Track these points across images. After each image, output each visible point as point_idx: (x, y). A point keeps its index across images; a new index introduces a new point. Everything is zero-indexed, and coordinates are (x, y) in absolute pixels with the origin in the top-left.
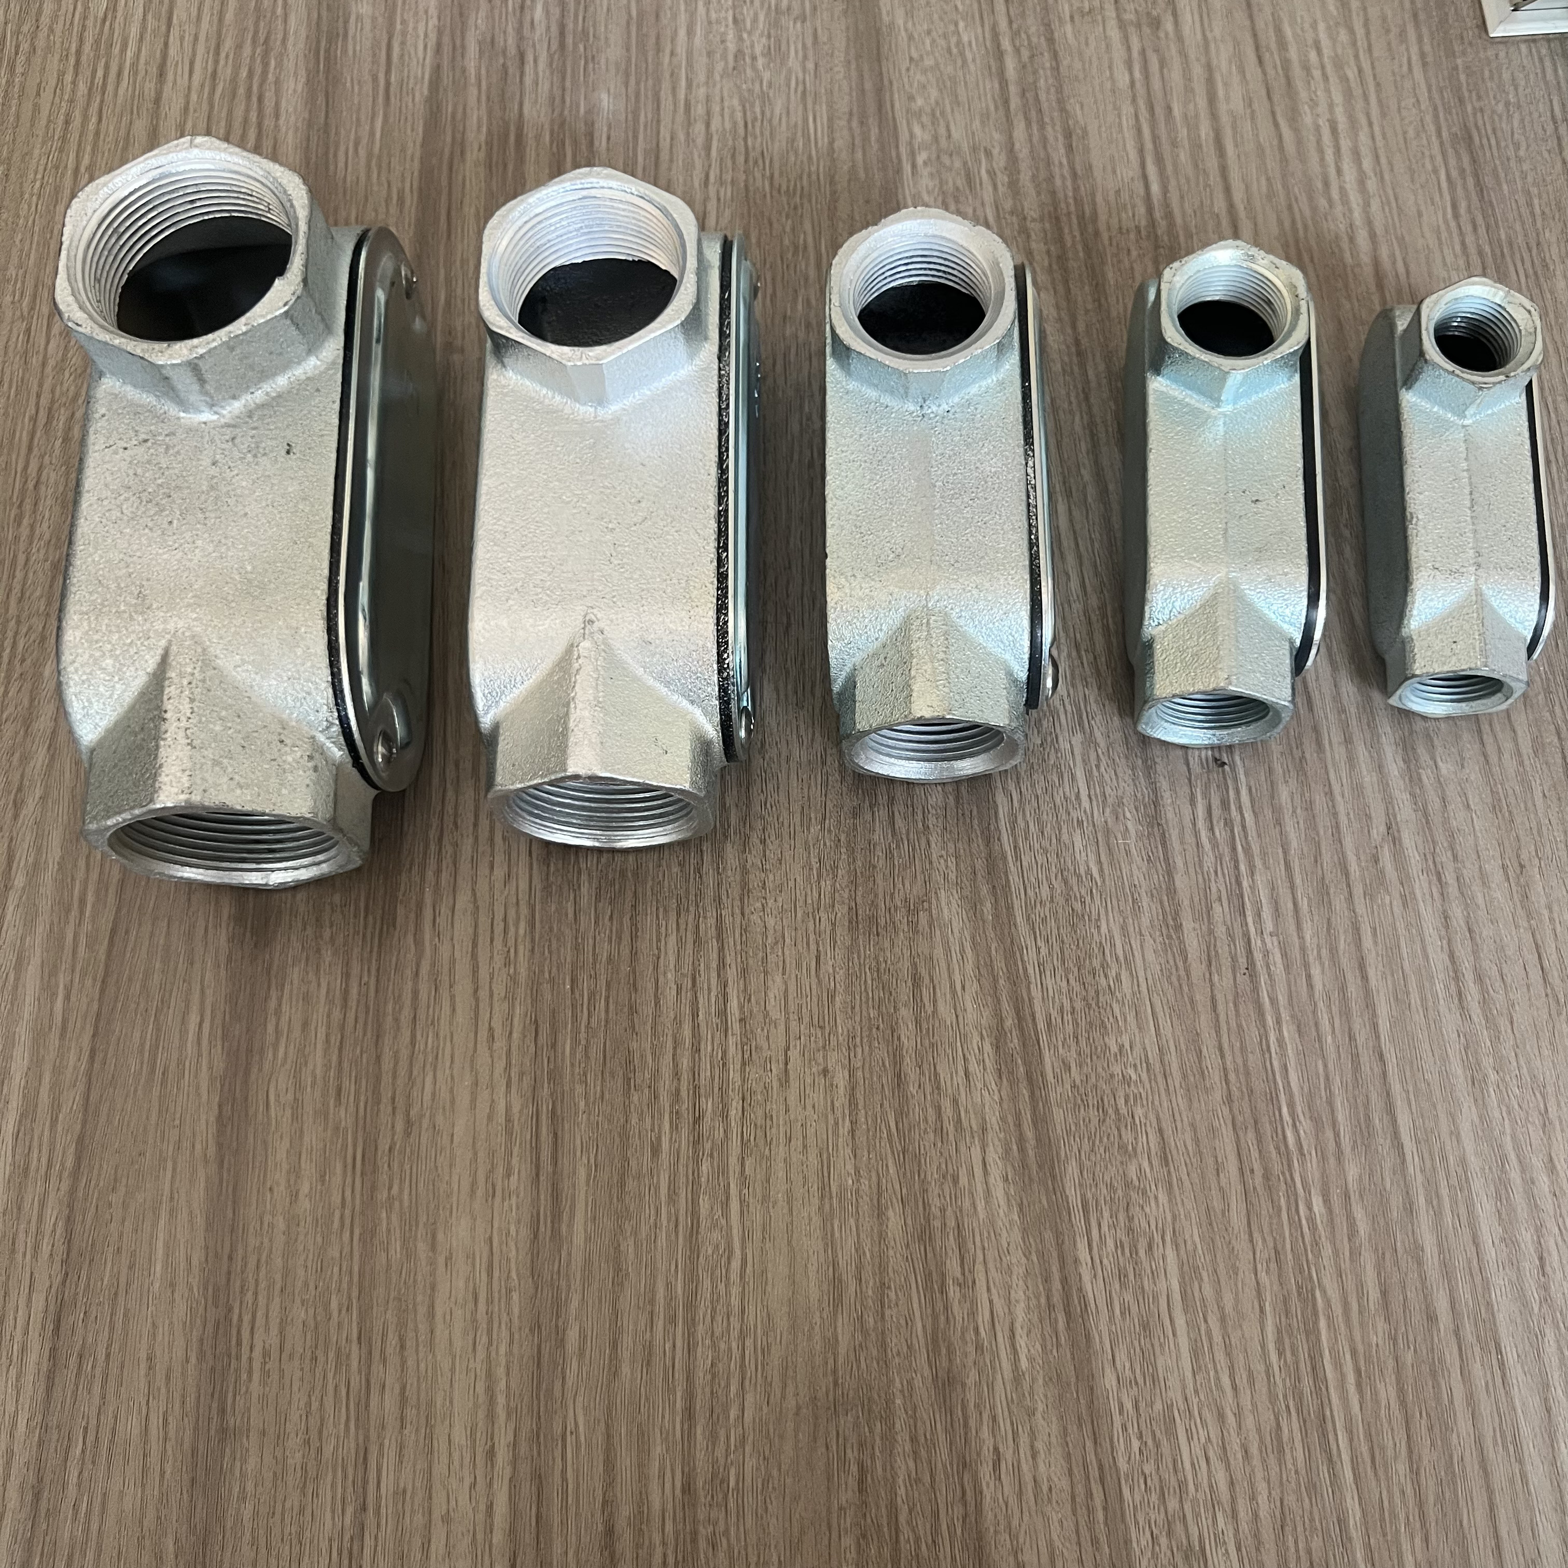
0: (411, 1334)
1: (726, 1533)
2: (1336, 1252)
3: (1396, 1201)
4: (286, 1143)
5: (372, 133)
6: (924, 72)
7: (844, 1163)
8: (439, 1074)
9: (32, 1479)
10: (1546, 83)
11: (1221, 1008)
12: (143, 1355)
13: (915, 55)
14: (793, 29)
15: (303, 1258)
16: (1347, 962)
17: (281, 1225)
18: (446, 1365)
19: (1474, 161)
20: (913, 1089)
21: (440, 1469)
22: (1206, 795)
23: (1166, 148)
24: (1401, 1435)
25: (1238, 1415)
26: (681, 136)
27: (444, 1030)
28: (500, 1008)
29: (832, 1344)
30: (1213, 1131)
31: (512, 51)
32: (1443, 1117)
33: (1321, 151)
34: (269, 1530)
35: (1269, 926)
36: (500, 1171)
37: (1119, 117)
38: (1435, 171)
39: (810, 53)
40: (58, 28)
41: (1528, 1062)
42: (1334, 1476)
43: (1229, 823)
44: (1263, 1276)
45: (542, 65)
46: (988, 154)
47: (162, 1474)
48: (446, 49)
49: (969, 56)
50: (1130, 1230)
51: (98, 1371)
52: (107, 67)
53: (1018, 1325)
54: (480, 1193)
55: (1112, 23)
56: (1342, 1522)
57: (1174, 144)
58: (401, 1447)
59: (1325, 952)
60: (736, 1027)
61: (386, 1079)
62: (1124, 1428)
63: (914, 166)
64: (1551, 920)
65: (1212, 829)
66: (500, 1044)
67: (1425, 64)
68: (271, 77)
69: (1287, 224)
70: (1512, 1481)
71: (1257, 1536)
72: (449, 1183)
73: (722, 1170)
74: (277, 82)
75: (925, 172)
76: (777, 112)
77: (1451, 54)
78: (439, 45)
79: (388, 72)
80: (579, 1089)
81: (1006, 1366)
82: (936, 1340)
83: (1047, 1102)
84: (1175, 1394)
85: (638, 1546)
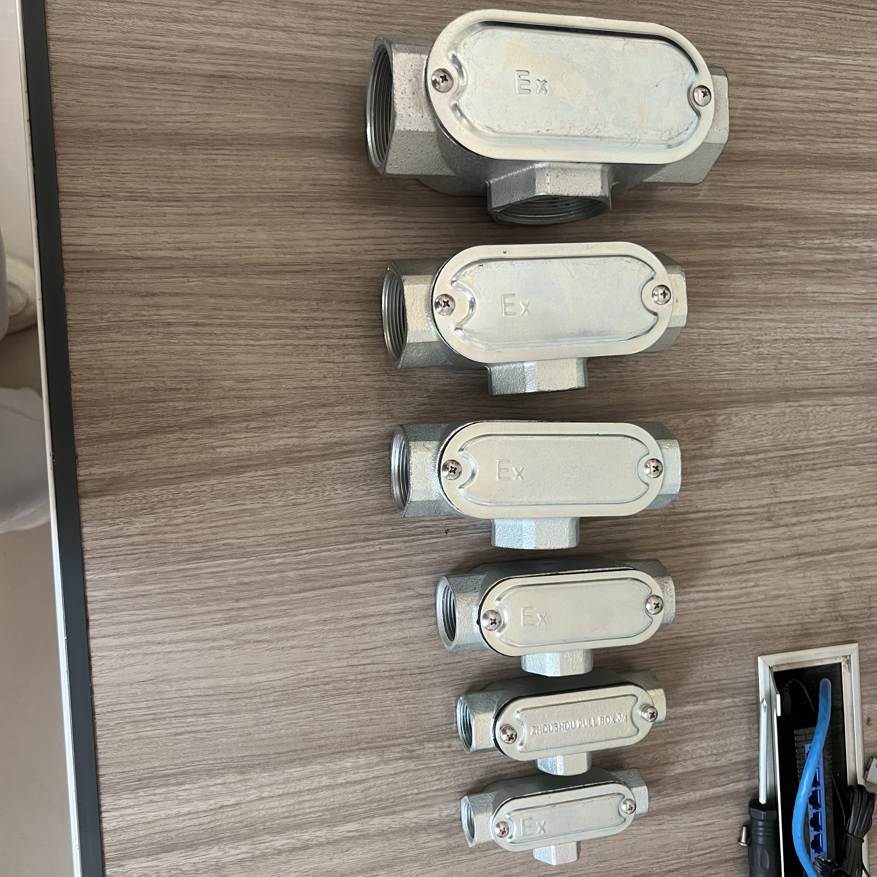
0: (223, 217)
1: (154, 339)
2: (260, 567)
3: (280, 590)
4: (294, 164)
5: (726, 182)
6: (749, 421)
7: (291, 384)
8: (322, 225)
9: (165, 70)
10: (737, 678)
11: (352, 528)
12: (212, 112)
13: (757, 417)
14: (771, 365)
15: (251, 173)
16: (370, 576)
17: (263, 164)
18: (212, 231)
19: (702, 647)
20: (319, 411)
21: (174, 230)
22: (434, 526)
23: (711, 521)
24: (195, 587)
25: (201, 528)
26: (722, 317)
27: (339, 226)
28: (348, 248)
29: (224, 378)
30: (305, 523)
31: (764, 242)
32: (311, 608)
33: (708, 585)
34: (150, 165)
35: (383, 547)
36: (285, 250)
37: (726, 502)
38: (698, 631)
39: (759, 372)
40: (783, 36)
41: (332, 642)
42: (179, 562)
43: (423, 534)
44: (252, 539)
45: (757, 255)
46: (710, 447)
47: (169, 122)
48: (766, 213)
49: (756, 440)
50: (268, 491)
51: (206, 94)
52: (762, 60)
53: (232, 448)
54: (277, 243)
55: (769, 501)
56: (164, 564)
57: (713, 525)
58: (181, 214)
59: (373, 568)
60: (342, 343)
61: (320, 204)
62: (196, 486)
63: (705, 416)
64: (386, 654)
65: (421, 527)
66: (334, 249)
67: (746, 629)
68: (755, 135)
69: (675, 569)
70: (180, 625)
71: (159, 533)
72: (280, 230)
73: (287, 337)
74: (752, 138)
75: (702, 420)
76: (732, 358)
77: (751, 640)
78: (768, 210)
79: (757, 187)
80: (317, 281)
81: (218, 444)
82: (226, 418)
83: (315, 461)
84: (208, 506)
85: (148, 306)
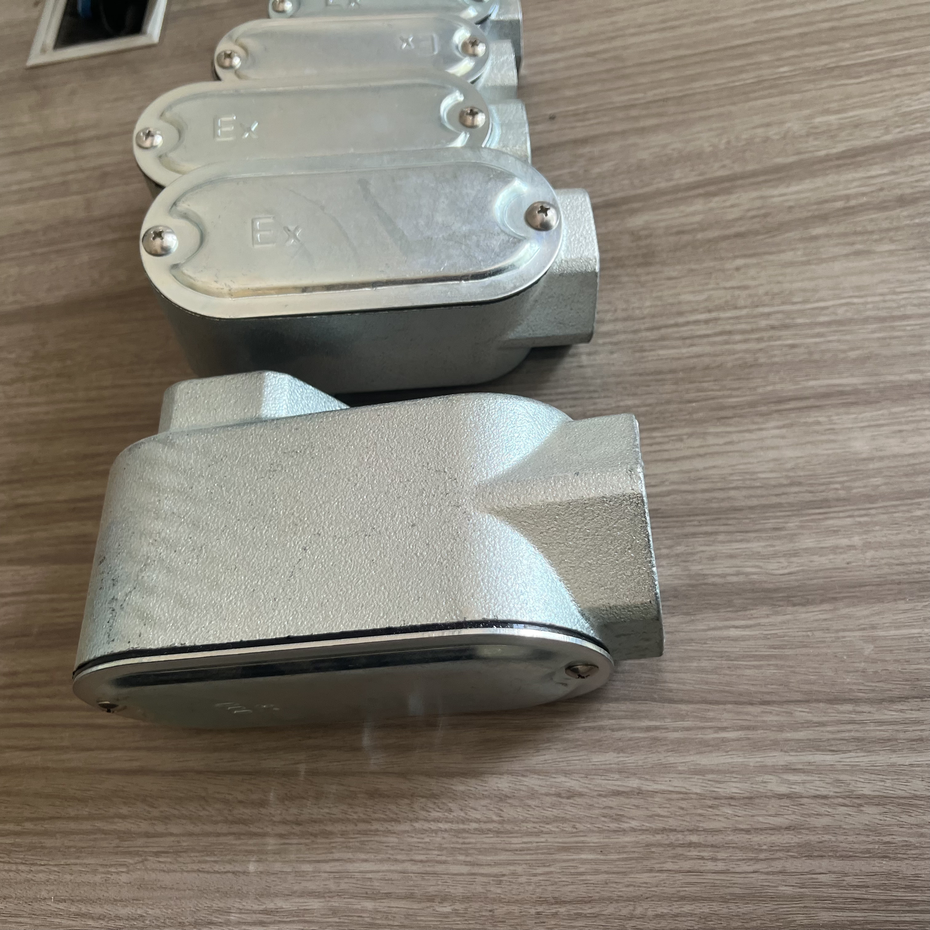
2: (807, 61)
3: (778, 43)
4: (816, 558)
8: (757, 470)
15: (891, 537)
17: (871, 554)
22: (570, 123)
25: (895, 89)
26: (110, 402)
27: (727, 471)
28: (711, 440)
30: (751, 109)
31: (13, 513)
32: (735, 30)
35: (641, 95)
36: (817, 428)
44: (822, 86)
45: (30, 492)
53: (865, 175)
54: (832, 437)
59: (654, 75)
60: (713, 314)
61: (764, 501)
65: (589, 119)
66: (735, 437)
67: (165, 67)
72: (829, 455)
73: (800, 312)
80: (760, 390)
81: (888, 178)
82: (881, 208)
83: (744, 173)
